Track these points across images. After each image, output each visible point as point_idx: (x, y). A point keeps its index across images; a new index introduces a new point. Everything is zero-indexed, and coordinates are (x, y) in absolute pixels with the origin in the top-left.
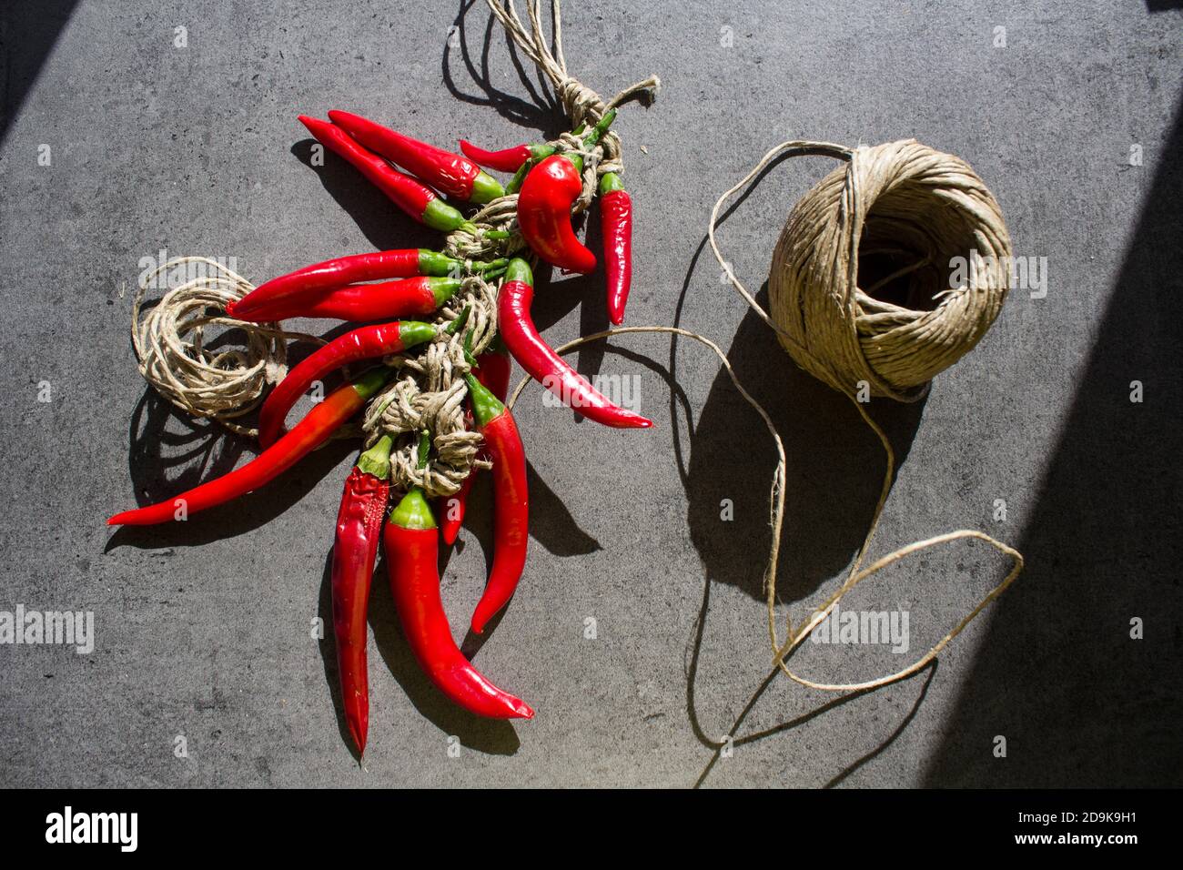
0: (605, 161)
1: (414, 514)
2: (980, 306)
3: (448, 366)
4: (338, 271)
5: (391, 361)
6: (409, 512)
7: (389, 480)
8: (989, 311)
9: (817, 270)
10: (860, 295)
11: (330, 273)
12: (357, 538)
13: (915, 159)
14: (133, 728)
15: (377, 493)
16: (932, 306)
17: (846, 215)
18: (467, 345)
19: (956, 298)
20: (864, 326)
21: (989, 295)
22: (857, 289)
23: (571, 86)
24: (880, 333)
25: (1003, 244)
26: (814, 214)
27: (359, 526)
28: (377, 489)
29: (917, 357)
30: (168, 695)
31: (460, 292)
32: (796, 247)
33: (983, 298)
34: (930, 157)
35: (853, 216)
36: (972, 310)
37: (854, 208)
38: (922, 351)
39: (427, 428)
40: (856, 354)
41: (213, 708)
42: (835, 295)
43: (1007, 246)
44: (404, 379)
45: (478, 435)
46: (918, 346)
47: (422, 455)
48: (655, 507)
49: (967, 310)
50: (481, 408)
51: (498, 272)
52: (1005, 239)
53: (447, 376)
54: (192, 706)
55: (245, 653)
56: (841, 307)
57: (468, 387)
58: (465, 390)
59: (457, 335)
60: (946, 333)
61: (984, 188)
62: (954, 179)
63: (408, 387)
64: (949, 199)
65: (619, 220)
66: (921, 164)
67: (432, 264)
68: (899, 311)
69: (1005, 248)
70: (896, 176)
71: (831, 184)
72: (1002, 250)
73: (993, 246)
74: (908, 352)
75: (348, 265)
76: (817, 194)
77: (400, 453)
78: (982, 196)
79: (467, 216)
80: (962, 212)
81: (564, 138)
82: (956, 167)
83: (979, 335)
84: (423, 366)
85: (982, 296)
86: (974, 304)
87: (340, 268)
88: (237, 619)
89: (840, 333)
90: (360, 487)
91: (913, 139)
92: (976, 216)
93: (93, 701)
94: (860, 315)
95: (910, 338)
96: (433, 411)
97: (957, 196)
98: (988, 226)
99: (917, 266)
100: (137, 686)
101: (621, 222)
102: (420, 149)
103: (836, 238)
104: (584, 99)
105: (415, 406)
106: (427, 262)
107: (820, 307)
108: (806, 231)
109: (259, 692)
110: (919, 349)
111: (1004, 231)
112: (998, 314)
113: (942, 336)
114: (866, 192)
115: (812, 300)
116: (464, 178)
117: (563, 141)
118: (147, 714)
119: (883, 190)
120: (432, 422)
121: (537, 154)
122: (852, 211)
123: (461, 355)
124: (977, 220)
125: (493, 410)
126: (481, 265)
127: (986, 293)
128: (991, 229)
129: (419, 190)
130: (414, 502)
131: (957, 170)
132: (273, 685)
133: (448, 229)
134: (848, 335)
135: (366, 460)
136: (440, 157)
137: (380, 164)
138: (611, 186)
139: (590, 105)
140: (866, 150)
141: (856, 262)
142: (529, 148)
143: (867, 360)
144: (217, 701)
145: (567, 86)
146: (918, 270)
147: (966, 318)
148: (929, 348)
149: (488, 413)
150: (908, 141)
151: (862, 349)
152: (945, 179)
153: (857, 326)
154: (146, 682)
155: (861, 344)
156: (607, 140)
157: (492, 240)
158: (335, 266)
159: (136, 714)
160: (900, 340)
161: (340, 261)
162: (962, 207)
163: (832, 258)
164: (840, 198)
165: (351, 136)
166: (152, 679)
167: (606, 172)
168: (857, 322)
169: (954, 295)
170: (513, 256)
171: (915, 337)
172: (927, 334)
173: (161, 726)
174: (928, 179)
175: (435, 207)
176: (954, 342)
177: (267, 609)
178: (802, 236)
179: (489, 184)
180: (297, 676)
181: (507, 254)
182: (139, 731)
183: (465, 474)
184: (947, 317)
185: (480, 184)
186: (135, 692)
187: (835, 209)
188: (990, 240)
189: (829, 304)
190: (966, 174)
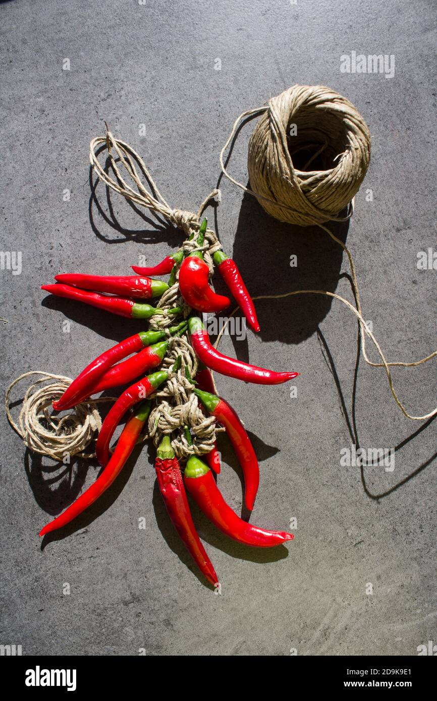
0: (211, 246)
1: (197, 469)
2: (359, 156)
3: (182, 389)
4: (103, 364)
5: (150, 397)
6: (195, 469)
7: (177, 457)
8: (364, 158)
9: (271, 167)
10: (297, 172)
11: (99, 367)
12: (174, 492)
13: (301, 94)
14: (94, 623)
15: (174, 466)
16: (335, 164)
17: (276, 134)
18: (187, 375)
19: (346, 156)
20: (305, 187)
21: (361, 149)
22: (295, 170)
23: (176, 214)
24: (314, 188)
25: (360, 121)
26: (260, 141)
27: (172, 486)
28: (173, 464)
29: (337, 194)
30: (107, 603)
31: (170, 348)
32: (257, 161)
33: (359, 152)
34: (308, 91)
35: (280, 134)
36: (355, 160)
37: (279, 130)
38: (338, 189)
39: (185, 424)
40: (306, 203)
41: (133, 602)
42: (285, 176)
43: (362, 121)
44: (161, 403)
45: (213, 418)
46: (335, 188)
47: (188, 439)
48: (333, 440)
49: (353, 161)
50: (208, 403)
51: (184, 329)
52: (360, 119)
53: (184, 395)
54: (122, 604)
55: (141, 571)
56: (290, 182)
57: (197, 396)
58: (196, 398)
59: (179, 371)
60: (347, 176)
61: (341, 97)
62: (324, 97)
63: (165, 407)
64: (325, 108)
65: (233, 276)
66: (305, 96)
67: (149, 339)
68: (319, 173)
69: (361, 123)
70: (295, 106)
71: (263, 122)
72: (360, 125)
73: (355, 124)
74: (331, 193)
75: (106, 359)
76: (258, 130)
77: (175, 441)
78: (341, 101)
79: (154, 306)
80: (333, 113)
81: (186, 244)
82: (323, 91)
83: (364, 172)
84: (168, 394)
85: (358, 151)
86: (355, 156)
87: (103, 362)
88: (132, 555)
89: (294, 195)
90: (164, 467)
91: (297, 85)
92: (341, 112)
93: (69, 616)
94: (301, 182)
95: (330, 185)
96: (186, 416)
97: (329, 105)
98: (349, 115)
99: (322, 150)
100: (90, 603)
101: (235, 276)
102: (114, 281)
103: (275, 148)
104: (186, 219)
105: (174, 416)
106: (146, 339)
107: (279, 186)
108: (259, 150)
109: (155, 587)
110: (336, 189)
111: (359, 115)
112: (369, 157)
113: (345, 178)
114: (281, 120)
115: (274, 184)
116: (146, 288)
117: (187, 246)
118: (100, 615)
119: (290, 117)
120: (188, 421)
121: (177, 260)
122: (278, 132)
123: (187, 381)
124: (343, 114)
125: (214, 402)
126: (174, 329)
127: (360, 149)
128: (351, 116)
129: (125, 303)
130: (194, 463)
131: (324, 92)
132: (161, 582)
133: (148, 317)
134: (299, 194)
135: (161, 453)
136: (127, 281)
137: (97, 296)
138: (221, 259)
139: (190, 220)
140: (275, 99)
141: (289, 157)
142: (171, 258)
143: (313, 204)
144: (134, 598)
145: (174, 215)
146: (323, 151)
147: (354, 165)
148: (341, 187)
149: (212, 404)
150: (295, 87)
151: (308, 199)
152: (319, 99)
153: (301, 188)
154: (93, 599)
155: (306, 197)
156: (207, 235)
157: (174, 314)
158: (100, 362)
159: (93, 616)
160: (325, 188)
161: (100, 358)
162: (333, 110)
163: (277, 159)
164: (270, 128)
165: (74, 287)
166: (96, 597)
167: (215, 252)
168: (301, 186)
169: (344, 156)
170: (189, 318)
171: (332, 184)
172: (337, 179)
173: (109, 619)
174: (311, 102)
175: (137, 308)
176: (352, 179)
177: (146, 546)
178: (258, 153)
179: (159, 285)
180: (172, 575)
181: (185, 317)
182: (98, 624)
183: (214, 439)
184: (344, 167)
185: (155, 287)
186: (90, 606)
187: (269, 134)
188: (353, 122)
189: (284, 183)
190: (329, 93)
